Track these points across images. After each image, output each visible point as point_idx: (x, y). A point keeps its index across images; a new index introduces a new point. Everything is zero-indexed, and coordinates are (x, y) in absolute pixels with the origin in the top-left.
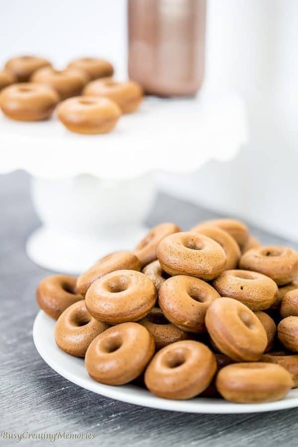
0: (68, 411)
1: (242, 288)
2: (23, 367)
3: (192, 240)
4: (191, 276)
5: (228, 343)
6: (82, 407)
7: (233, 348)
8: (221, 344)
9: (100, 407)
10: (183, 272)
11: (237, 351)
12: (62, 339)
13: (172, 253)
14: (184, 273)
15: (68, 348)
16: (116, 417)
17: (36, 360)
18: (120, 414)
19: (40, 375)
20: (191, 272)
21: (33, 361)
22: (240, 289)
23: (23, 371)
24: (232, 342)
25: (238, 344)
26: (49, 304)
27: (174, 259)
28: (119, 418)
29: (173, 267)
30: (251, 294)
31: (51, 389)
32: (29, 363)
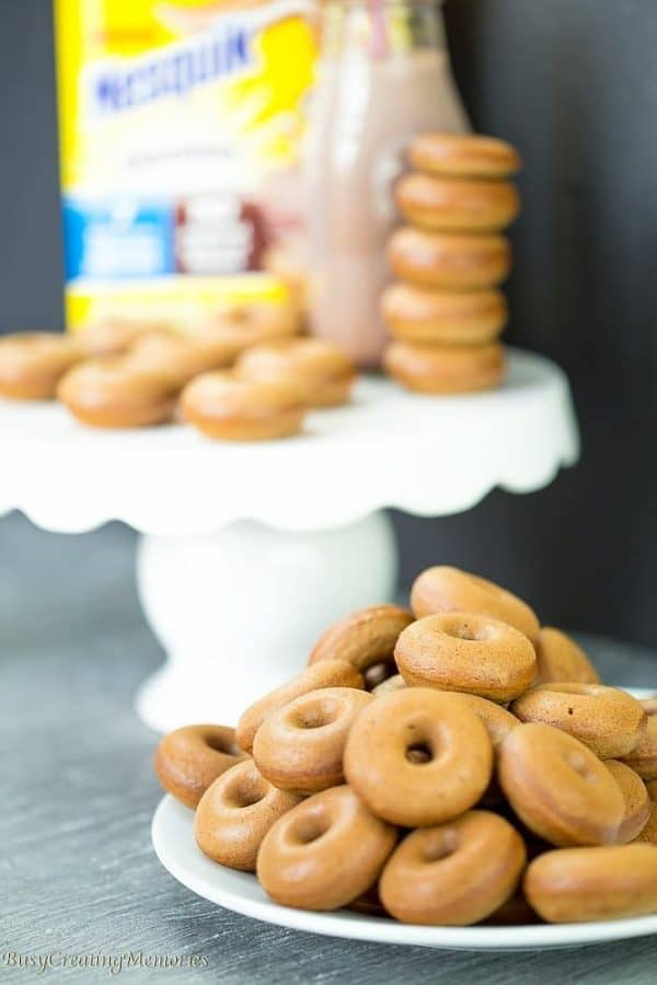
0: (227, 974)
1: (571, 712)
2: (135, 904)
3: (466, 626)
4: (466, 692)
5: (544, 809)
6: (257, 966)
7: (553, 817)
8: (530, 812)
9: (294, 964)
10: (449, 684)
11: (562, 824)
12: (210, 835)
13: (423, 649)
14: (451, 688)
15: (223, 852)
16: (326, 978)
17: (160, 893)
18: (334, 973)
19: (169, 916)
20: (463, 683)
21: (155, 895)
22: (567, 714)
23: (136, 911)
24: (552, 805)
25: (563, 808)
26: (183, 778)
27: (429, 659)
28: (332, 979)
29: (428, 677)
30: (589, 721)
31: (190, 939)
32: (146, 898)
